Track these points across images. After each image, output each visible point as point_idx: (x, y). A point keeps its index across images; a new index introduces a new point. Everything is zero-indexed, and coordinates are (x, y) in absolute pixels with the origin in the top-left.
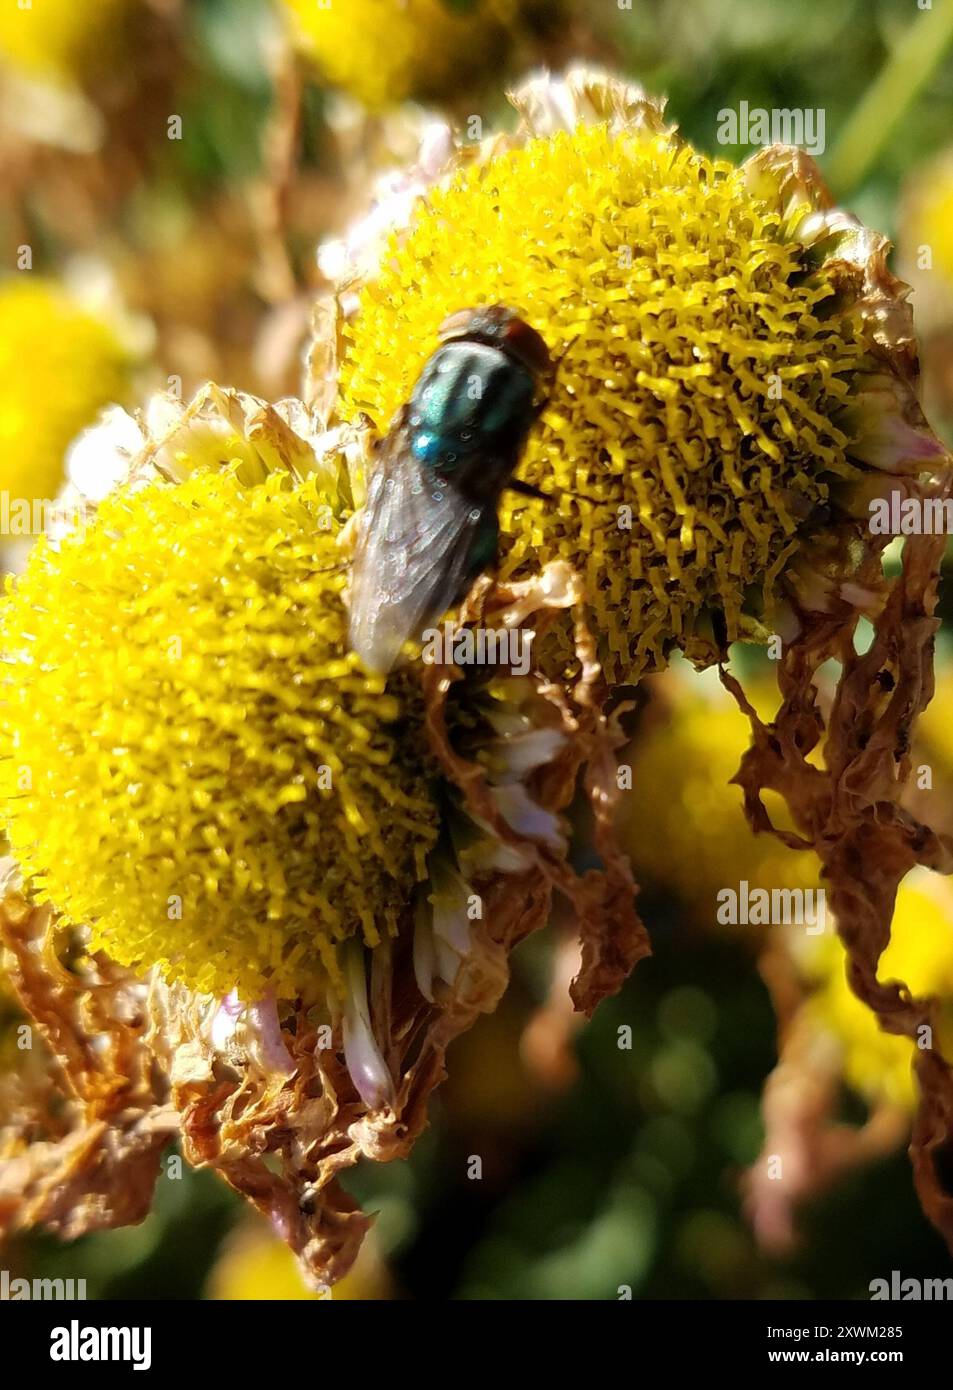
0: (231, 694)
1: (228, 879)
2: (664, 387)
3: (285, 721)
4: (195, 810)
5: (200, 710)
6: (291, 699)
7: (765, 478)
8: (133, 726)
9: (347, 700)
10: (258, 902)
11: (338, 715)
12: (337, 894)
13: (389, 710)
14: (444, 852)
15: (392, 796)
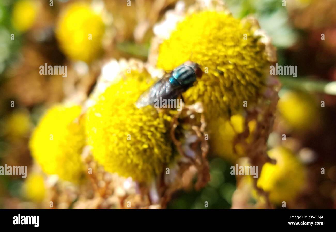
0: (135, 126)
1: (132, 161)
2: (223, 69)
3: (145, 132)
4: (127, 147)
5: (130, 129)
6: (146, 128)
7: (242, 88)
8: (117, 131)
9: (156, 128)
10: (137, 165)
11: (155, 131)
12: (152, 164)
13: (164, 131)
14: (172, 158)
15: (164, 147)
